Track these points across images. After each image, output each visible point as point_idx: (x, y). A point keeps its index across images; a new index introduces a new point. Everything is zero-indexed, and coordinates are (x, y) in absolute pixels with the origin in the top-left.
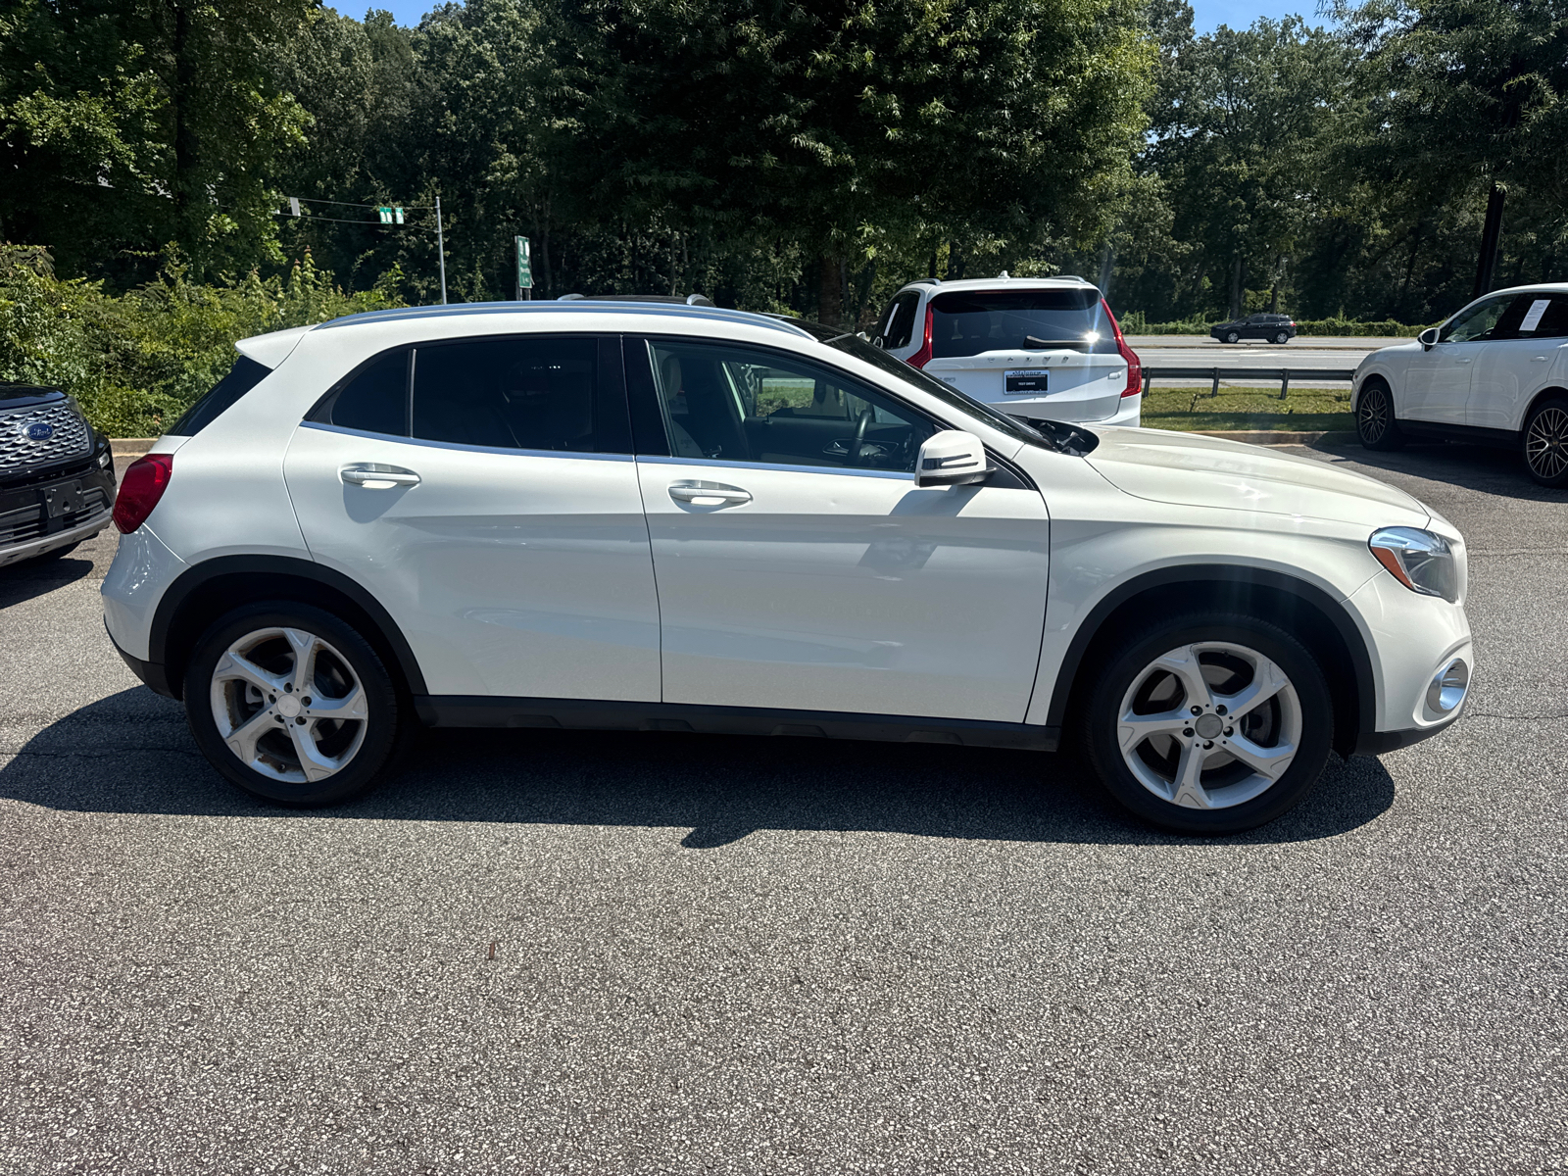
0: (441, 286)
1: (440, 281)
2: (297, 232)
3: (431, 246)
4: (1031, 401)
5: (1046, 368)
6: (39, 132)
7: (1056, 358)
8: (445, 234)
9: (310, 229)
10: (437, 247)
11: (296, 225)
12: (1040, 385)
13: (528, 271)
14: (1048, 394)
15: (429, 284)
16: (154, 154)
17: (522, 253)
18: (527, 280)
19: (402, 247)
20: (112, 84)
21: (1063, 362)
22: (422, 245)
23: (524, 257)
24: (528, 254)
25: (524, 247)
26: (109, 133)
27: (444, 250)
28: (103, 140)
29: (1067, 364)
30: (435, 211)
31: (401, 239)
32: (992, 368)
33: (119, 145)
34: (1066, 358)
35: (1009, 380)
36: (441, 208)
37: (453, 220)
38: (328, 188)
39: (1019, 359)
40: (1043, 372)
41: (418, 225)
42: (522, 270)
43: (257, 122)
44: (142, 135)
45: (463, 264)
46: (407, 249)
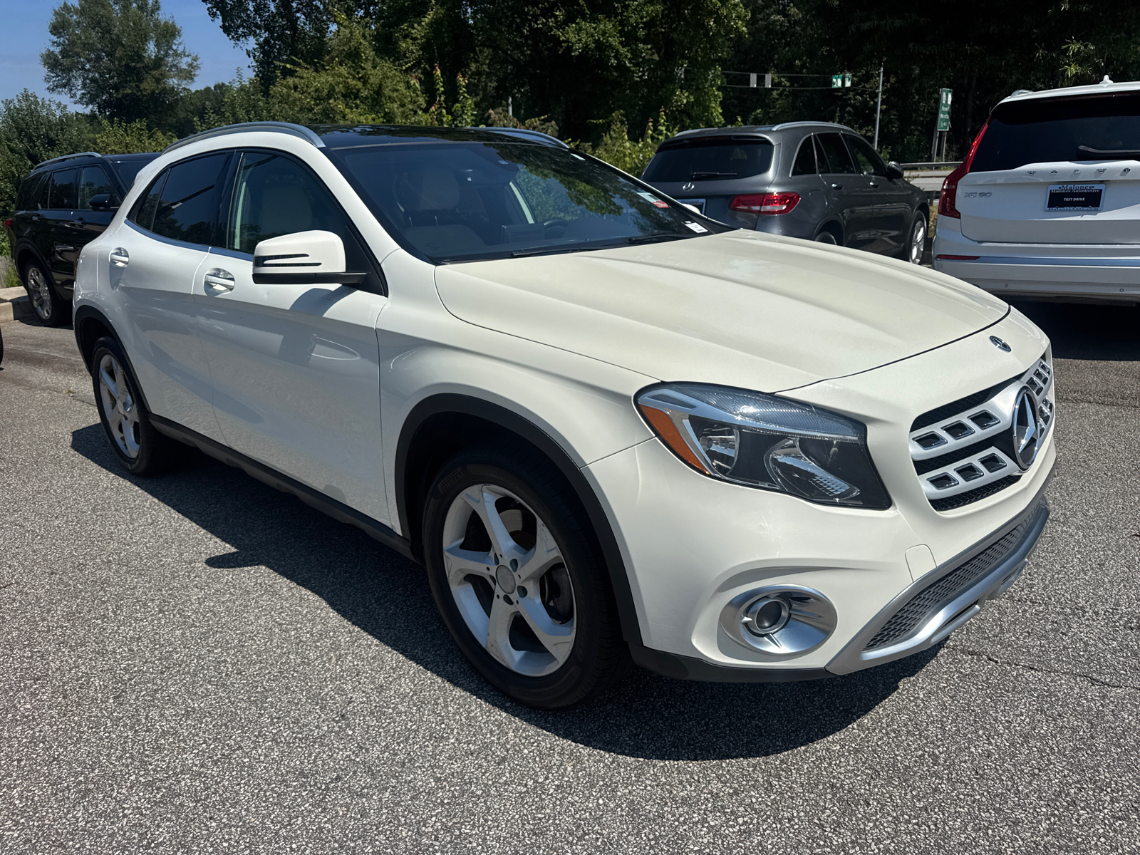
0: (875, 134)
1: (875, 130)
2: (778, 100)
3: (872, 103)
4: (1078, 218)
5: (1102, 182)
6: (577, 46)
7: (1113, 171)
8: (884, 93)
9: (787, 96)
10: (876, 104)
11: (778, 94)
12: (1091, 199)
13: (947, 117)
14: (1100, 211)
15: (866, 132)
16: (642, 53)
17: (944, 102)
18: (945, 124)
19: (849, 105)
20: (622, 7)
21: (1121, 175)
22: (865, 102)
23: (946, 105)
24: (949, 103)
25: (947, 98)
26: (614, 41)
27: (881, 105)
28: (611, 46)
29: (1128, 177)
30: (879, 76)
31: (850, 99)
32: (1032, 182)
33: (623, 50)
34: (1127, 170)
35: (1052, 194)
36: (884, 72)
37: (892, 80)
38: (803, 66)
39: (1064, 172)
40: (1097, 187)
41: (864, 87)
42: (942, 116)
43: (714, 22)
44: (637, 39)
45: (895, 115)
46: (853, 106)
